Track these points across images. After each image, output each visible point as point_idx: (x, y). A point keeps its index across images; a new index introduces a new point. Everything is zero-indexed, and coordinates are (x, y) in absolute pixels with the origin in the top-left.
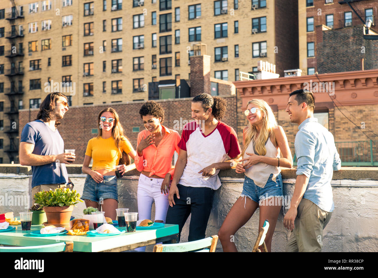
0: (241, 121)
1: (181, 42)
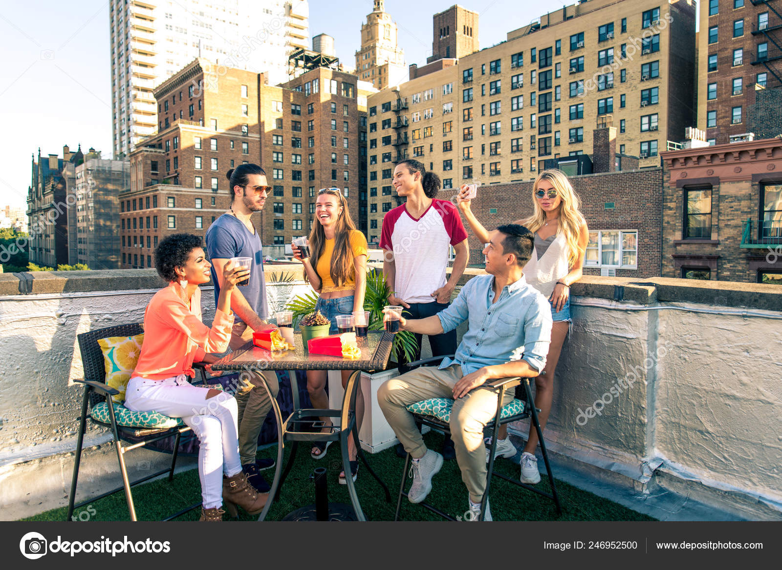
0: (668, 197)
1: (561, 120)
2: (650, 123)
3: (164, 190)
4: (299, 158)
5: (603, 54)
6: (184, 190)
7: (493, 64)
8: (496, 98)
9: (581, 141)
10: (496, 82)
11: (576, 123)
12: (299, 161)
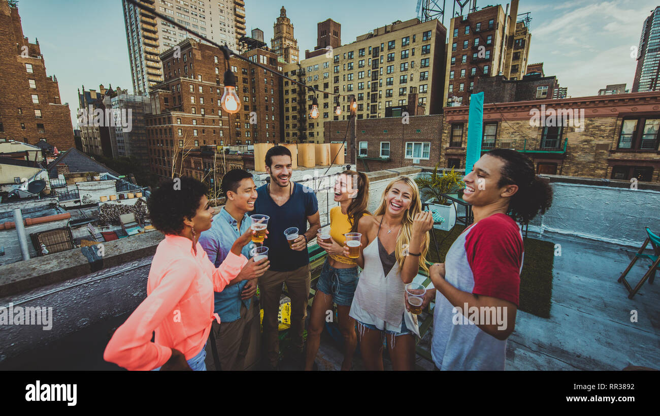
0: (445, 128)
1: (382, 85)
2: (423, 89)
3: (174, 114)
4: (247, 98)
5: (403, 53)
6: (186, 115)
7: (350, 53)
8: (351, 72)
9: (392, 96)
10: (351, 63)
11: (390, 87)
12: (247, 100)
